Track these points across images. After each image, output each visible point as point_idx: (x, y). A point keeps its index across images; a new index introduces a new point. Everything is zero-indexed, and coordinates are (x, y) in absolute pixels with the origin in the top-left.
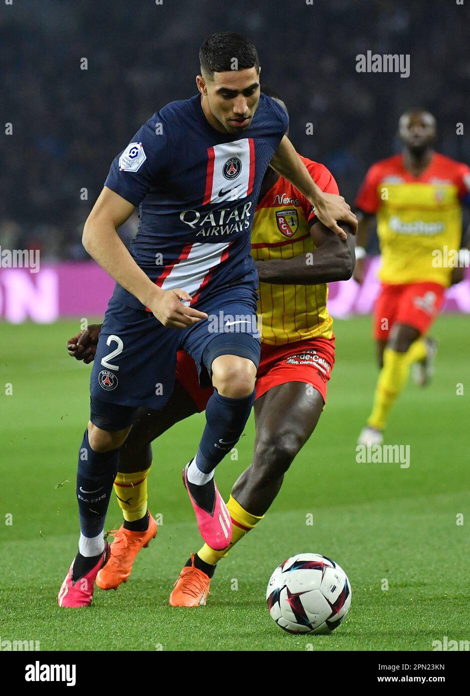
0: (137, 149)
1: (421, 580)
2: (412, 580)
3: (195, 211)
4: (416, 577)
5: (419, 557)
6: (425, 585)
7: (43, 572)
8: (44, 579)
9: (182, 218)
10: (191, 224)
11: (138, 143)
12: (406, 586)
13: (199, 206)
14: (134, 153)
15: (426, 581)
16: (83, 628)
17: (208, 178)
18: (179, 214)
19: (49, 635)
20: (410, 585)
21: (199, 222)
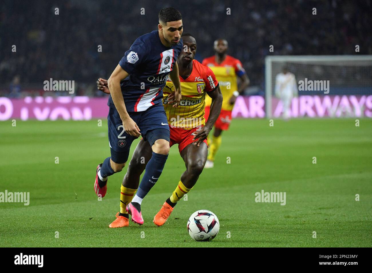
0: (135, 55)
1: (227, 218)
2: (224, 218)
3: (153, 77)
4: (225, 217)
5: (226, 209)
6: (228, 220)
7: (85, 214)
8: (86, 217)
9: (148, 79)
10: (151, 81)
11: (136, 53)
12: (221, 220)
13: (155, 75)
14: (134, 56)
15: (229, 219)
16: (100, 235)
17: (159, 65)
18: (147, 78)
19: (87, 238)
20: (223, 220)
21: (154, 81)
